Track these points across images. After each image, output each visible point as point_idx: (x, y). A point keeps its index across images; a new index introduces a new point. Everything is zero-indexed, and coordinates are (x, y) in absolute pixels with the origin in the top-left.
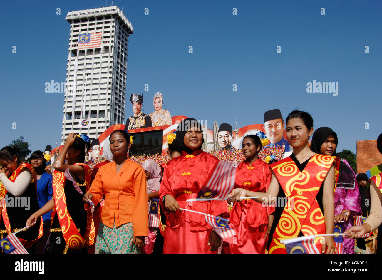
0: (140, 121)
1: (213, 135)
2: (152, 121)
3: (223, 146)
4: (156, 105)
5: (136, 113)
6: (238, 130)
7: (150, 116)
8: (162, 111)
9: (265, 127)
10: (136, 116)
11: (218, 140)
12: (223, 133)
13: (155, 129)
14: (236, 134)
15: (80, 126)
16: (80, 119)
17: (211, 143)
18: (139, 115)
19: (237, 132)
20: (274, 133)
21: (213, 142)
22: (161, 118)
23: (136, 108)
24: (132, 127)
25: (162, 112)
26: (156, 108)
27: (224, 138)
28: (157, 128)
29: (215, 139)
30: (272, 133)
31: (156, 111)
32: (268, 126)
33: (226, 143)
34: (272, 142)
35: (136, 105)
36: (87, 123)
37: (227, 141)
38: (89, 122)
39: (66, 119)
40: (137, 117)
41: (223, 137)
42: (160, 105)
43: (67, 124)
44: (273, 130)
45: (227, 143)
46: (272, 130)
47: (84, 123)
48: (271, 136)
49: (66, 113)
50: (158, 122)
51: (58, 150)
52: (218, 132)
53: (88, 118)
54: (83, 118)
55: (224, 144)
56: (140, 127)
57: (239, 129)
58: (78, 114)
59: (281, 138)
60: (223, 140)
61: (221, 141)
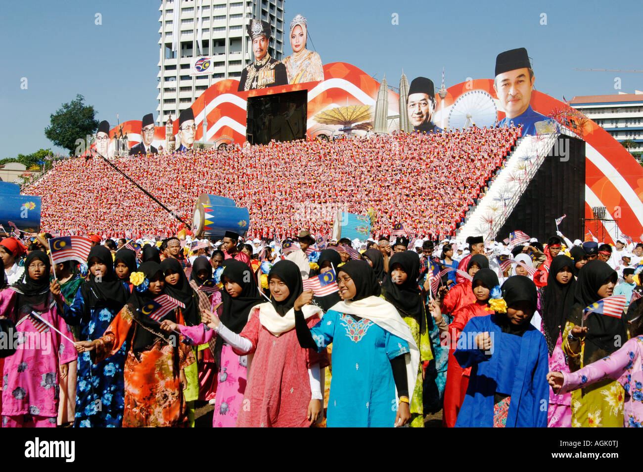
0: (266, 74)
1: (400, 100)
2: (288, 74)
3: (418, 124)
4: (294, 41)
5: (259, 58)
6: (445, 90)
7: (283, 63)
8: (305, 53)
9: (496, 85)
10: (259, 64)
11: (407, 111)
12: (418, 97)
13: (294, 89)
14: (442, 98)
15: (192, 72)
16: (192, 56)
17: (396, 117)
18: (263, 62)
19: (443, 96)
20: (514, 97)
21: (398, 114)
22: (304, 67)
23: (259, 47)
24: (251, 86)
25: (306, 55)
26: (294, 47)
27: (419, 106)
28: (296, 87)
29: (402, 108)
30: (510, 98)
31: (295, 54)
32: (502, 84)
33: (423, 116)
34: (508, 116)
35: (258, 42)
36: (207, 65)
37: (424, 113)
38: (209, 62)
39: (165, 58)
40: (261, 66)
41: (417, 105)
42: (301, 40)
43: (168, 68)
44: (512, 91)
45: (425, 117)
46: (509, 91)
47: (201, 66)
48: (507, 102)
49: (163, 46)
50: (298, 75)
51: (121, 131)
52: (408, 96)
53: (208, 55)
54: (199, 56)
55: (418, 119)
56: (267, 85)
57: (448, 90)
58: (187, 46)
59: (526, 108)
60: (417, 111)
61: (413, 111)
